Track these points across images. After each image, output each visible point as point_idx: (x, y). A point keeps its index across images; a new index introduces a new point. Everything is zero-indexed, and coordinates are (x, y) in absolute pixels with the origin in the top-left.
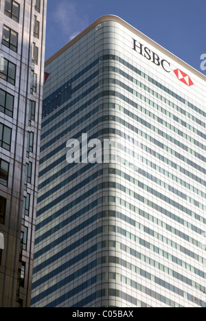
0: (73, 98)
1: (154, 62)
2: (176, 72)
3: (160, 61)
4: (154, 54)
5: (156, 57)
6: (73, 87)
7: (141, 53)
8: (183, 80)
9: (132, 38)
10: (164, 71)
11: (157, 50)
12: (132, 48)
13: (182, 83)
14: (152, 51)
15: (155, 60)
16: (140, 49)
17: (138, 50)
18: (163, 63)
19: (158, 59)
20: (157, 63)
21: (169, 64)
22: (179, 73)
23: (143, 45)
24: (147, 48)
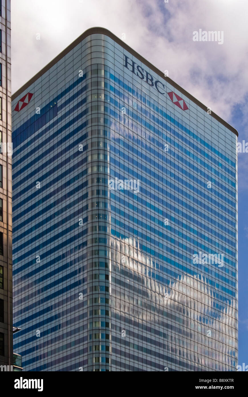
0: (59, 116)
1: (147, 82)
2: (171, 94)
3: (154, 81)
4: (147, 73)
5: (149, 77)
6: (59, 105)
7: (133, 71)
8: (177, 104)
9: (124, 55)
10: (157, 92)
11: (151, 70)
12: (124, 65)
13: (176, 107)
14: (145, 71)
15: (149, 80)
16: (132, 67)
17: (130, 68)
18: (157, 84)
19: (152, 80)
20: (151, 84)
21: (164, 86)
22: (174, 97)
23: (136, 64)
24: (140, 67)
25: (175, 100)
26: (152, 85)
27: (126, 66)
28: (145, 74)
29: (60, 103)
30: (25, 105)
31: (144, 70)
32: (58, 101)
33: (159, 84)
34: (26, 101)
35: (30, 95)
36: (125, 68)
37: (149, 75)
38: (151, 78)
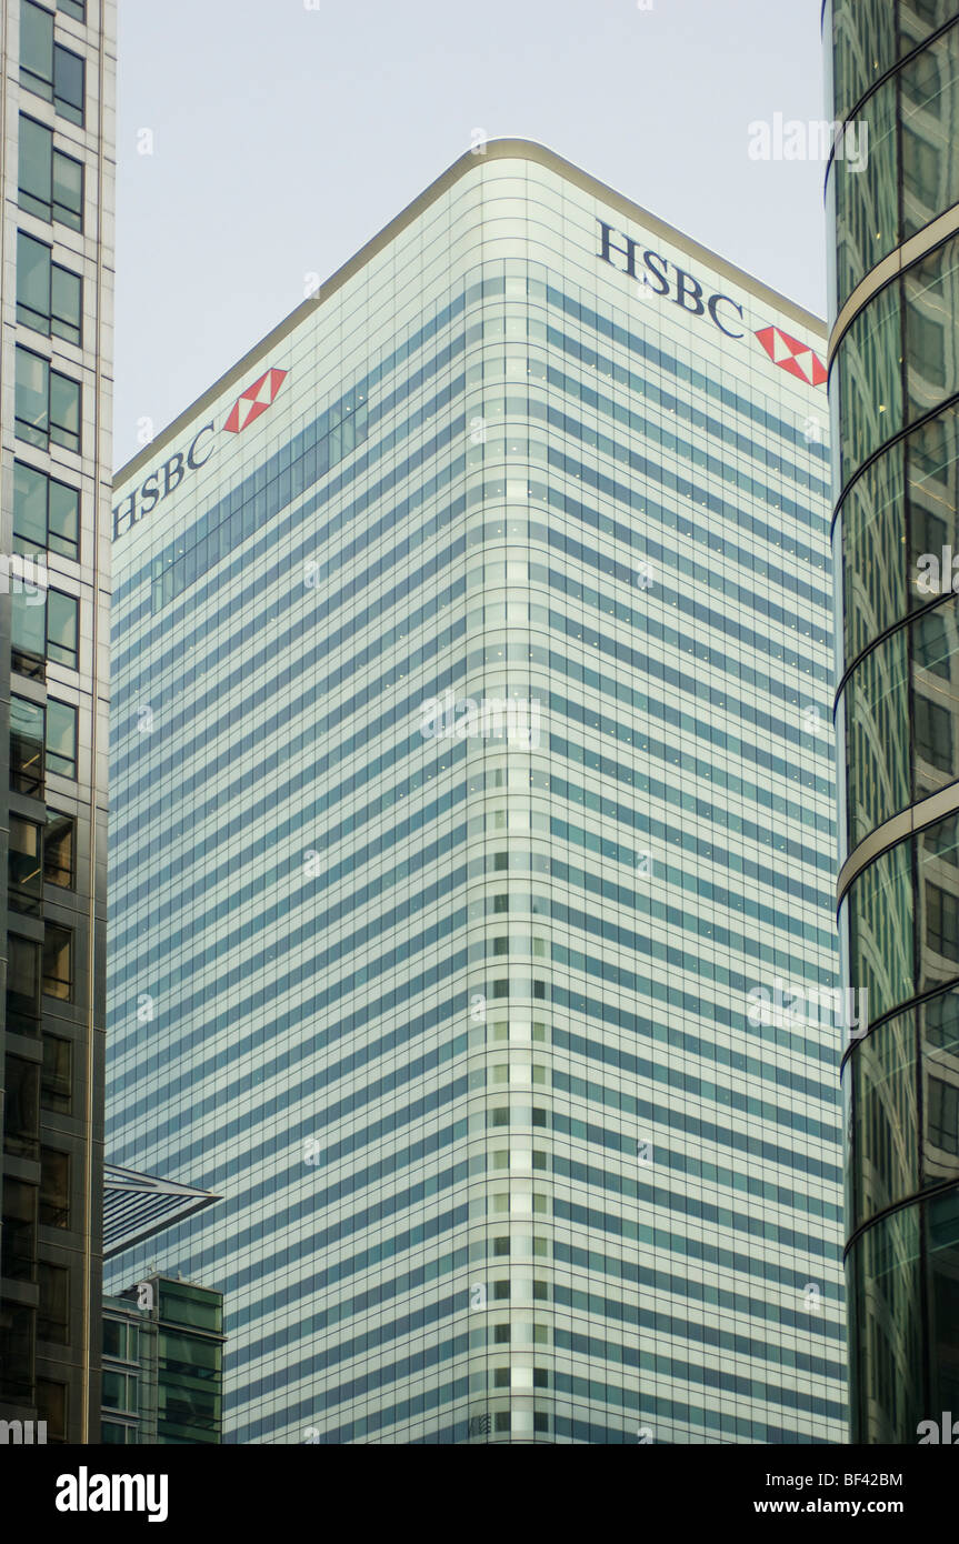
0: (374, 440)
1: (680, 301)
2: (765, 337)
3: (705, 299)
4: (681, 274)
5: (689, 285)
6: (373, 403)
7: (631, 271)
8: (791, 366)
9: (597, 220)
10: (717, 332)
11: (694, 261)
12: (597, 255)
13: (786, 376)
14: (673, 266)
15: (686, 296)
16: (626, 257)
17: (620, 260)
18: (717, 307)
19: (697, 294)
20: (694, 306)
21: (740, 309)
22: (778, 342)
23: (639, 245)
24: (655, 255)
25: (782, 351)
26: (699, 311)
27: (605, 256)
28: (671, 277)
29: (376, 396)
30: (258, 410)
31: (669, 265)
32: (371, 392)
33: (720, 304)
34: (264, 396)
35: (278, 376)
36: (602, 263)
37: (686, 279)
38: (693, 289)
